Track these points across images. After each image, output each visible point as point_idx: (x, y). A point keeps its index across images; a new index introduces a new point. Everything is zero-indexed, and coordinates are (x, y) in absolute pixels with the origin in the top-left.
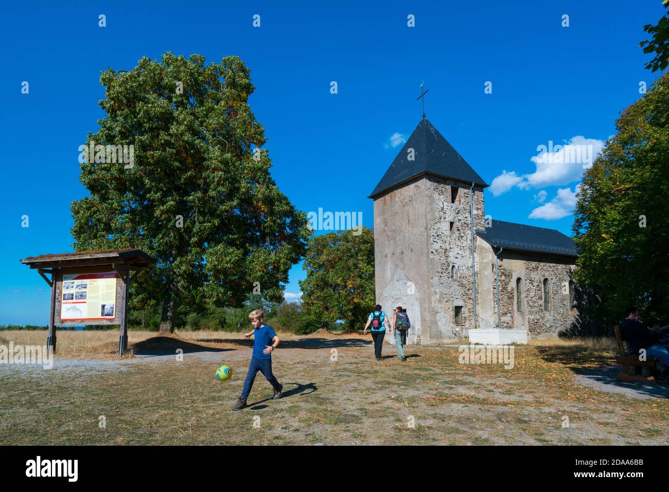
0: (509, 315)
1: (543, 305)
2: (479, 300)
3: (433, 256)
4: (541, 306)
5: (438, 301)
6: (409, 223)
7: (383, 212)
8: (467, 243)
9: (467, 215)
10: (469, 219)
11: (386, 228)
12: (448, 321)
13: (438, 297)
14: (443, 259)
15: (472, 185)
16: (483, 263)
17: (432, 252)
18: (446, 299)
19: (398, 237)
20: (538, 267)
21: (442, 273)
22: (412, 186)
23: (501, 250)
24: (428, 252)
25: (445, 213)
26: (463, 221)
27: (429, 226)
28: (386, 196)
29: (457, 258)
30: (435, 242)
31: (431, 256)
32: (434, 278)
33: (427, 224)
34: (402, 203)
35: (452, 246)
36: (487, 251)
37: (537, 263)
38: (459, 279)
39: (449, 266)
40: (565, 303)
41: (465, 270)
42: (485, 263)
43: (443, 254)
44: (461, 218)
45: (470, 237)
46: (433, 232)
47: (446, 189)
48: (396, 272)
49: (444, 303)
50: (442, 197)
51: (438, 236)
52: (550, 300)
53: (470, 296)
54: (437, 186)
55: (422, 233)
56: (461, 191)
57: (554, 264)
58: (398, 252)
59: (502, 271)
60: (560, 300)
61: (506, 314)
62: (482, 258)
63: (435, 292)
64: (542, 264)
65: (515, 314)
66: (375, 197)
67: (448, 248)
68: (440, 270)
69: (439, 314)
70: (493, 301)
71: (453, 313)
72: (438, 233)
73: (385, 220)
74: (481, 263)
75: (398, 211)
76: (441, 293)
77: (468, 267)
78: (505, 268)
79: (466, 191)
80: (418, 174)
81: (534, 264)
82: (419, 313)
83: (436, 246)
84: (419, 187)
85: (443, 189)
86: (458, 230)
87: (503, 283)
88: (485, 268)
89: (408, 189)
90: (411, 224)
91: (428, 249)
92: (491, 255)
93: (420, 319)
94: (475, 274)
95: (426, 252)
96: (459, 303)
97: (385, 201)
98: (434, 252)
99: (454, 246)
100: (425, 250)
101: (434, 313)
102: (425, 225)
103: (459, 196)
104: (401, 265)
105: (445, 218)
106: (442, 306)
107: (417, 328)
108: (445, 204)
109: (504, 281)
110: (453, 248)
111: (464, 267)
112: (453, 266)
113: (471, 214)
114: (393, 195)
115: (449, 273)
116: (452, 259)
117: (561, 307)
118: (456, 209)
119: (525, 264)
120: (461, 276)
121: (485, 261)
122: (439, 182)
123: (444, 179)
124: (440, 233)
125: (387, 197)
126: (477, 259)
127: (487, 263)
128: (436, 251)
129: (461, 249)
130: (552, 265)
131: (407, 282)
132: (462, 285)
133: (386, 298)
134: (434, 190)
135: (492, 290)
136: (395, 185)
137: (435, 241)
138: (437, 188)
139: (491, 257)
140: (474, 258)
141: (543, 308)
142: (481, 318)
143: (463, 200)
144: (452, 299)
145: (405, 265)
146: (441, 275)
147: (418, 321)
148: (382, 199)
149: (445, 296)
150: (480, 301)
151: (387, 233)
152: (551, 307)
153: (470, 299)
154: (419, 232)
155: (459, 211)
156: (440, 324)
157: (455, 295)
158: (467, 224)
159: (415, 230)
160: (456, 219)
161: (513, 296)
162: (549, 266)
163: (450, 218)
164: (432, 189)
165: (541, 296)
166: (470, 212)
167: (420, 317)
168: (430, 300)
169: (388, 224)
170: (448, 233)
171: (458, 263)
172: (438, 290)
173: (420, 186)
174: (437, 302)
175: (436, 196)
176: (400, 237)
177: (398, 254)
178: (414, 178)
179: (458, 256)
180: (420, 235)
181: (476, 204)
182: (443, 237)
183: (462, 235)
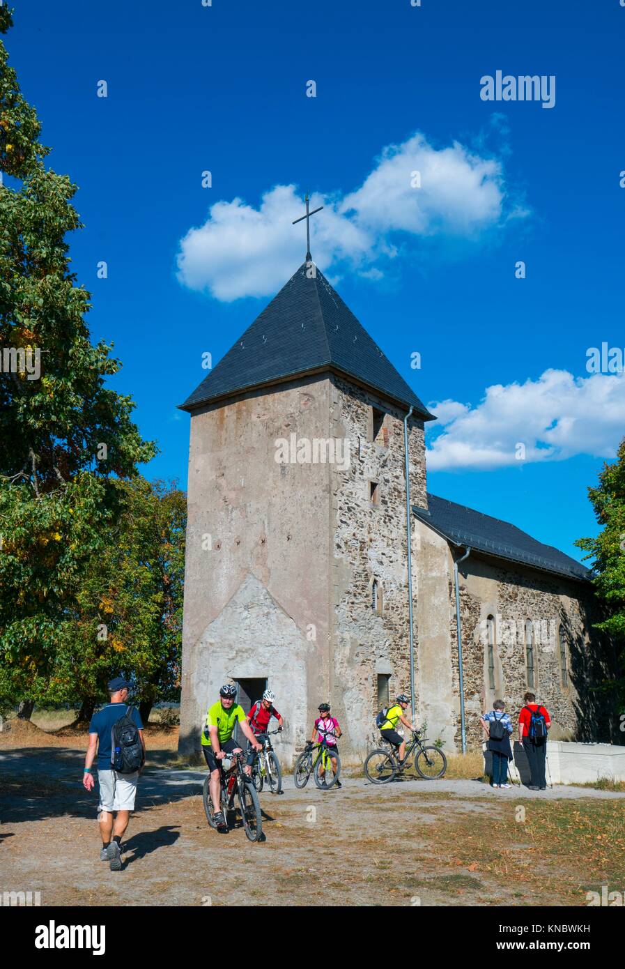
0: (477, 696)
1: (526, 674)
2: (419, 661)
3: (341, 556)
4: (523, 677)
5: (348, 662)
6: (283, 475)
7: (216, 444)
8: (398, 533)
9: (399, 472)
10: (402, 480)
11: (222, 481)
12: (365, 711)
13: (347, 651)
14: (357, 563)
15: (408, 412)
16: (429, 579)
17: (339, 547)
18: (361, 658)
19: (253, 506)
20: (517, 595)
21: (355, 595)
22: (295, 393)
23: (468, 553)
24: (330, 545)
25: (362, 462)
26: (391, 485)
27: (334, 487)
28: (226, 408)
29: (381, 563)
30: (345, 522)
31: (337, 555)
32: (341, 606)
33: (331, 482)
34: (268, 427)
35: (373, 536)
36: (439, 553)
37: (516, 586)
38: (384, 612)
39: (368, 581)
40: (555, 670)
41: (396, 591)
42: (433, 578)
43: (358, 552)
44: (388, 477)
45: (403, 520)
46: (340, 501)
47: (363, 410)
48: (243, 586)
49: (358, 666)
50: (357, 425)
51: (349, 509)
52: (535, 663)
53: (403, 652)
54: (348, 401)
55: (318, 499)
56: (389, 421)
57: (539, 592)
58: (252, 538)
59: (465, 598)
60: (548, 666)
61: (472, 693)
62: (427, 567)
63: (343, 639)
64: (522, 589)
65: (486, 693)
66: (194, 408)
67: (367, 540)
68: (352, 589)
69: (348, 694)
70: (451, 665)
71: (372, 690)
72: (350, 505)
73: (219, 460)
74: (423, 579)
75: (256, 446)
76: (353, 641)
77: (401, 586)
78: (470, 592)
79: (397, 421)
80: (313, 369)
81: (511, 588)
82: (304, 690)
83: (346, 533)
84: (310, 396)
85: (360, 411)
86: (384, 502)
87: (467, 625)
88: (433, 590)
89: (285, 399)
90: (288, 477)
91: (331, 537)
92: (446, 563)
93: (304, 705)
94: (411, 602)
95: (327, 545)
96: (385, 667)
97: (222, 419)
98: (342, 545)
99: (377, 537)
100: (325, 540)
101: (339, 690)
102: (326, 482)
103: (385, 430)
104: (258, 571)
105: (362, 474)
106: (356, 672)
107: (295, 726)
108: (363, 441)
109: (468, 620)
110: (375, 541)
111: (393, 586)
112: (375, 582)
113: (405, 472)
114: (244, 408)
115: (367, 596)
116: (373, 565)
117: (549, 679)
118: (381, 457)
119: (498, 586)
120: (388, 604)
121: (434, 574)
122: (351, 394)
123: (361, 389)
124: (353, 505)
125: (229, 411)
126: (415, 570)
127: (439, 580)
128: (346, 543)
129: (388, 545)
130: (535, 592)
131: (271, 610)
132: (390, 626)
133: (212, 649)
134: (344, 407)
135: (450, 639)
136: (253, 386)
137: (344, 520)
138: (349, 406)
139: (447, 566)
140: (410, 567)
141: (525, 681)
142: (423, 703)
143: (391, 440)
144: (372, 657)
145: (269, 572)
146: (354, 599)
147: (299, 708)
148: (215, 413)
149: (359, 649)
150: (419, 664)
151: (224, 494)
152: (536, 679)
153: (403, 657)
154: (311, 497)
155: (385, 461)
156: (349, 718)
157: (377, 648)
158: (399, 492)
159: (300, 492)
160: (381, 478)
161: (483, 654)
162: (532, 594)
163: (370, 475)
164: (340, 405)
165: (523, 656)
166: (404, 467)
167: (305, 699)
168: (332, 659)
169: (226, 472)
170: (366, 506)
171: (385, 573)
172: (347, 636)
173: (314, 394)
174: (346, 664)
175: (347, 421)
176: (259, 506)
177: (253, 544)
178: (302, 376)
179: (385, 560)
180: (312, 504)
181: (414, 453)
182: (358, 514)
183: (391, 513)
